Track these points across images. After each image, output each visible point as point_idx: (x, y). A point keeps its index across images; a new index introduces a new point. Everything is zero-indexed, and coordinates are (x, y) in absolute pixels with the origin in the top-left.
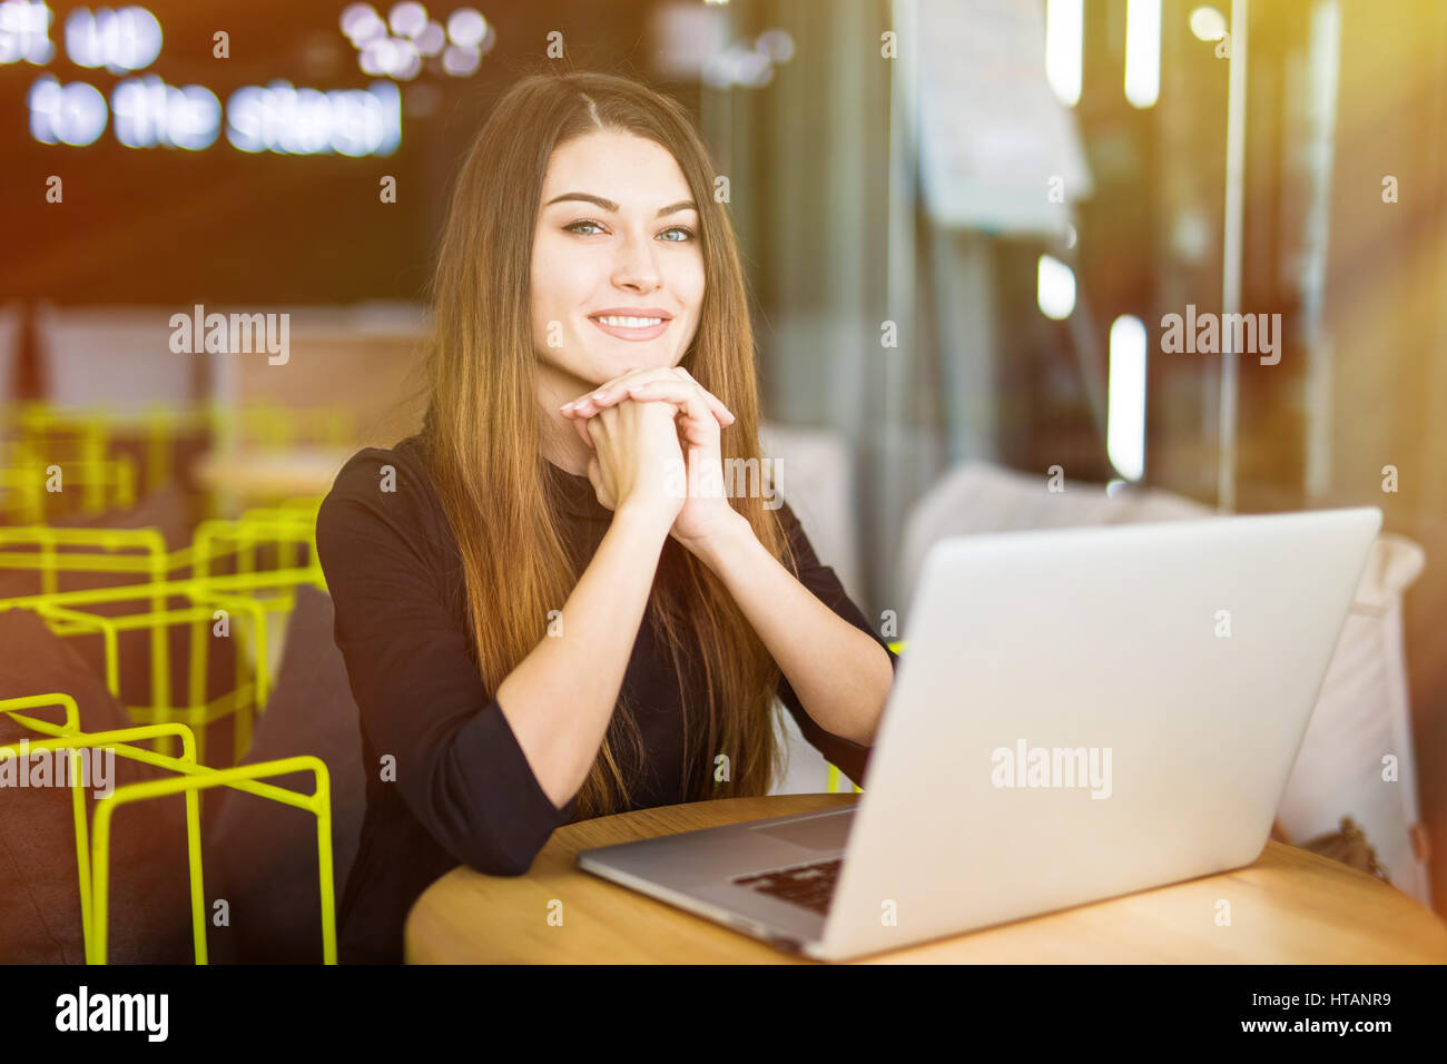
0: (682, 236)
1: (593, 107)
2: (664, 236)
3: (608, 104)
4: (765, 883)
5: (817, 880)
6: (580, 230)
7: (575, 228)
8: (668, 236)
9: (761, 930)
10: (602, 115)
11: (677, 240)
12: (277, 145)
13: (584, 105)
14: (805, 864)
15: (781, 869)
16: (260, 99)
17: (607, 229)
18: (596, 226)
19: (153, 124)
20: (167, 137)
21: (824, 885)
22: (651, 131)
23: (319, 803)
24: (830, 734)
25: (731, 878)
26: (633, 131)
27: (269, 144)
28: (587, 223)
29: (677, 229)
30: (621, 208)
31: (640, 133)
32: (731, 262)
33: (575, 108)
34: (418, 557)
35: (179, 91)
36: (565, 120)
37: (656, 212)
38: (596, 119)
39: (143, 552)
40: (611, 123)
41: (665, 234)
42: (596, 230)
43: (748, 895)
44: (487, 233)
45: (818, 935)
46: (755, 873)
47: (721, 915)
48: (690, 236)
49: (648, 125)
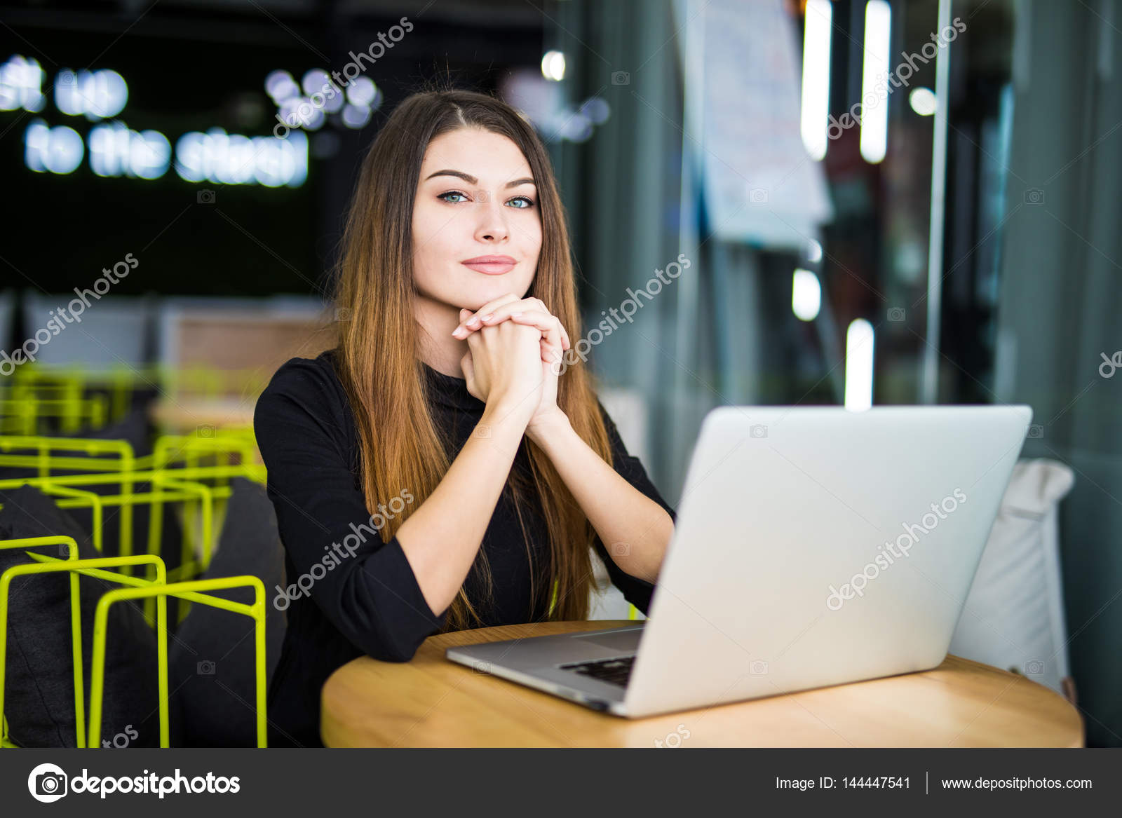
0: (524, 204)
1: (460, 112)
2: (511, 203)
3: (471, 109)
4: (583, 669)
5: (620, 668)
6: (450, 198)
7: (447, 197)
8: (515, 204)
9: (580, 697)
10: (467, 117)
11: (519, 207)
12: (214, 176)
13: (453, 111)
14: (612, 658)
15: (595, 660)
16: (201, 142)
17: (469, 198)
18: (461, 195)
19: (119, 160)
20: (129, 168)
21: (626, 671)
22: (502, 128)
23: (257, 611)
24: (629, 575)
25: (558, 666)
26: (489, 128)
27: (208, 175)
28: (455, 193)
29: (520, 199)
30: (479, 182)
31: (493, 130)
32: (558, 225)
33: (447, 112)
34: (328, 435)
35: (139, 134)
36: (438, 120)
37: (505, 185)
38: (462, 120)
39: (116, 456)
40: (473, 123)
41: (513, 201)
42: (462, 199)
43: (571, 675)
44: (381, 200)
45: (621, 699)
46: (576, 663)
47: (551, 687)
48: (530, 203)
49: (499, 123)
